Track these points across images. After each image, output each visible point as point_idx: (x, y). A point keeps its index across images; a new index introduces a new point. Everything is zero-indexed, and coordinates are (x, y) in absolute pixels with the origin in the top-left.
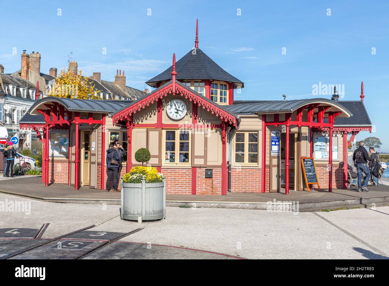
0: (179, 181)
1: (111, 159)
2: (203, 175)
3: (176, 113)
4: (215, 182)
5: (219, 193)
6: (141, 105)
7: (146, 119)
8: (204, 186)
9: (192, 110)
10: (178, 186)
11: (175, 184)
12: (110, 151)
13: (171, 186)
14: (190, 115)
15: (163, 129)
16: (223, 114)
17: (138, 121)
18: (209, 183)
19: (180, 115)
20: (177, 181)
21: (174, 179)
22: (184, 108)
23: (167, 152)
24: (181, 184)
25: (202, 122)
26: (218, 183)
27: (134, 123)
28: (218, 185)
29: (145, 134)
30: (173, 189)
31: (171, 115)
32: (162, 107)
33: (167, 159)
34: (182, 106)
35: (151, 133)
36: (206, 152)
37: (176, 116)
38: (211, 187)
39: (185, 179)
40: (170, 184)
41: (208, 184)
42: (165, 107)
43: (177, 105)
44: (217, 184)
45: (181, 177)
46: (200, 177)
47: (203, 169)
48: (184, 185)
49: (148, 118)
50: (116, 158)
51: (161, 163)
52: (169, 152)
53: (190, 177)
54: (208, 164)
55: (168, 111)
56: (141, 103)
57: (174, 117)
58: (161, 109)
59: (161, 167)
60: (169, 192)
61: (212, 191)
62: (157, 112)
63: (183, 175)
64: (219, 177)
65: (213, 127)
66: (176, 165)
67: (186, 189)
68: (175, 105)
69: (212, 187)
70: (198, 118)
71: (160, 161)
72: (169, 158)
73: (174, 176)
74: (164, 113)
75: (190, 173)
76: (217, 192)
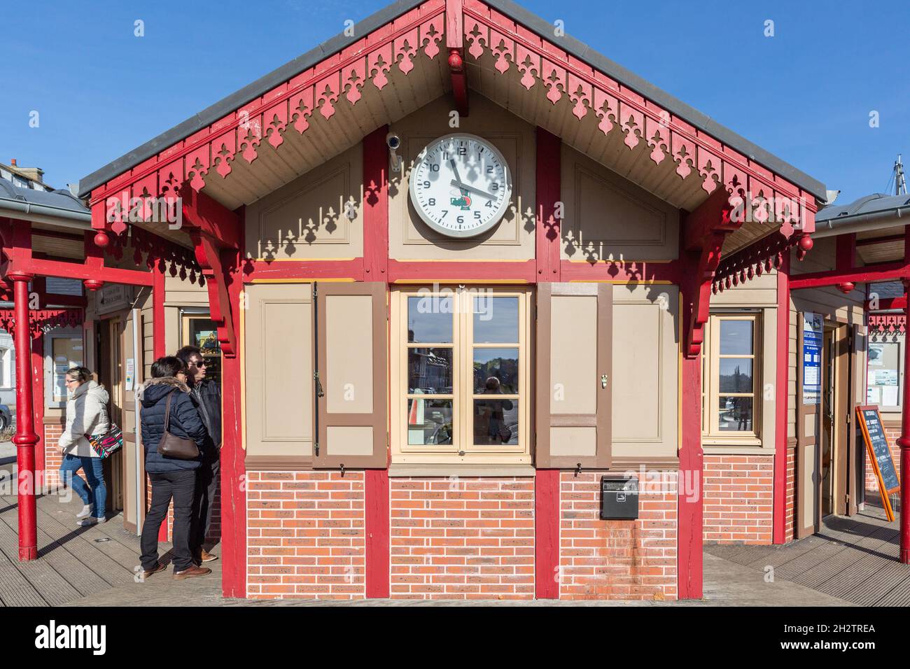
0: (476, 533)
1: (160, 431)
2: (591, 506)
3: (455, 203)
4: (647, 539)
5: (668, 590)
6: (257, 126)
7: (311, 239)
8: (595, 556)
9: (533, 195)
10: (470, 561)
11: (456, 552)
12: (153, 398)
13: (436, 560)
14: (524, 216)
15: (392, 286)
16: (742, 178)
17: (270, 247)
18: (619, 545)
19: (477, 215)
20: (465, 533)
21: (452, 524)
22: (498, 182)
23: (411, 396)
24: (484, 552)
25: (585, 251)
26: (663, 543)
27: (249, 256)
28: (659, 553)
29: (308, 309)
30: (445, 574)
31: (431, 216)
32: (387, 178)
33: (412, 427)
34: (488, 171)
35: (334, 306)
36: (603, 394)
37: (460, 220)
38: (627, 563)
39: (504, 524)
40: (430, 551)
41: (616, 548)
42: (404, 180)
43: (460, 165)
44: (657, 548)
45: (483, 514)
46: (573, 515)
47: (592, 479)
48: (500, 552)
49: (321, 233)
50: (185, 425)
51: (389, 452)
52: (419, 395)
53: (529, 514)
54: (614, 454)
55: (418, 196)
56: (260, 114)
57: (449, 226)
58: (384, 189)
59: (385, 469)
60: (429, 589)
61: (635, 582)
62: (361, 204)
63: (496, 505)
64: (668, 516)
65: (638, 275)
66: (458, 459)
67: (510, 570)
68: (453, 164)
69: (634, 563)
70: (564, 235)
71: (382, 439)
72: (420, 420)
73: (450, 514)
74: (396, 208)
75: (529, 496)
76: (659, 586)
